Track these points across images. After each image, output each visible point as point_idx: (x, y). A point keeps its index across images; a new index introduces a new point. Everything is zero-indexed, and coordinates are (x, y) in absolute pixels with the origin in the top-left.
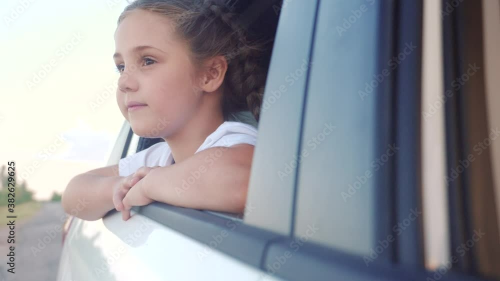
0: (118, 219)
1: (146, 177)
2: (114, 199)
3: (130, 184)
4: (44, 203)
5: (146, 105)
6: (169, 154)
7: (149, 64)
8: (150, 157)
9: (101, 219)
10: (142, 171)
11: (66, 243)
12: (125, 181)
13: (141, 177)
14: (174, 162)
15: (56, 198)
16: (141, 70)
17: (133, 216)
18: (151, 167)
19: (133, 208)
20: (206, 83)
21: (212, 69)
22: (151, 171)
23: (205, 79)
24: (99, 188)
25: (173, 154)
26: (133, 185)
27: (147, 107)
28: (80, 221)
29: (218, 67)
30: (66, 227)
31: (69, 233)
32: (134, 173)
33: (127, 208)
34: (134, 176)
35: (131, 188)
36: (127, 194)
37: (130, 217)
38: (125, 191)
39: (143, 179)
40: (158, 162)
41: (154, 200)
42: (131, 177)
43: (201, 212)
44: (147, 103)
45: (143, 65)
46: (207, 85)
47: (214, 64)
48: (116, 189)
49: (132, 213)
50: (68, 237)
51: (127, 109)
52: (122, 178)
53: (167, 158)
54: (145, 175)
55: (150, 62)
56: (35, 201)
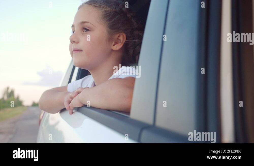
0: (67, 113)
1: (81, 93)
2: (65, 104)
3: (73, 96)
4: (28, 107)
5: (82, 51)
6: (93, 81)
7: (86, 31)
8: (83, 83)
9: (59, 113)
10: (79, 90)
11: (41, 125)
12: (70, 95)
13: (79, 93)
14: (95, 85)
15: (35, 105)
16: (82, 34)
17: (74, 112)
18: (84, 87)
19: (74, 108)
20: (114, 45)
21: (118, 39)
22: (84, 90)
23: (113, 43)
24: (57, 97)
25: (95, 81)
26: (75, 97)
27: (82, 52)
28: (48, 113)
29: (121, 38)
30: (41, 117)
31: (43, 119)
32: (75, 91)
33: (72, 108)
34: (75, 92)
35: (73, 98)
36: (72, 101)
37: (73, 113)
38: (70, 100)
39: (80, 94)
40: (87, 85)
41: (84, 105)
42: (73, 92)
43: (109, 111)
44: (83, 50)
45: (84, 32)
46: (114, 46)
47: (119, 36)
48: (66, 99)
49: (74, 111)
50: (42, 122)
51: (73, 52)
52: (69, 92)
53: (92, 83)
54: (81, 92)
55: (87, 30)
56: (23, 106)
